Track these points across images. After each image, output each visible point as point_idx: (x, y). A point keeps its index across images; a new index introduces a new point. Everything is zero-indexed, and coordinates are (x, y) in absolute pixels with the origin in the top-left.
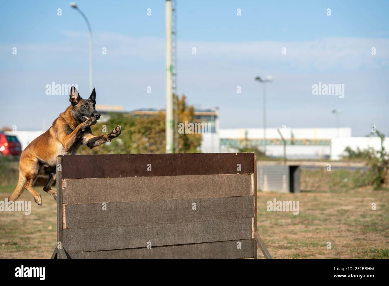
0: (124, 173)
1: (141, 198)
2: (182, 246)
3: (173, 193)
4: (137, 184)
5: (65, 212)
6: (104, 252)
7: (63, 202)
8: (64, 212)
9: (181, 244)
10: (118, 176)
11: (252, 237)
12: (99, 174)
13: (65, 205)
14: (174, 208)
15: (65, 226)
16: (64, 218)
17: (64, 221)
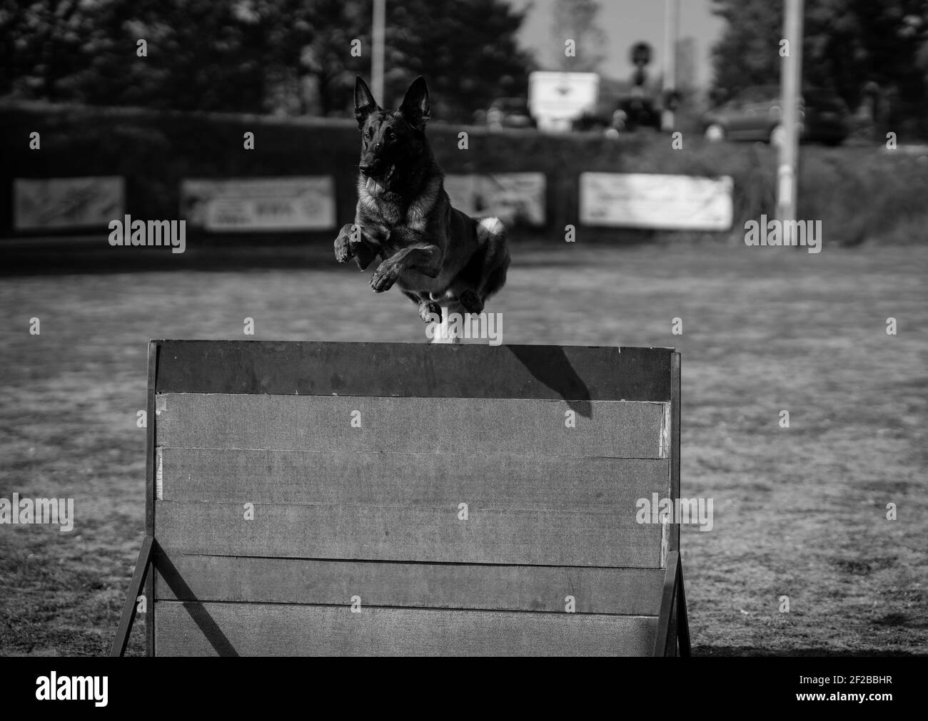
0: (306, 387)
1: (347, 445)
2: (455, 567)
3: (434, 437)
4: (338, 412)
5: (161, 465)
6: (253, 560)
7: (158, 443)
8: (159, 463)
9: (448, 561)
10: (290, 393)
11: (662, 565)
12: (244, 384)
13: (161, 448)
14: (434, 474)
15: (160, 495)
16: (160, 476)
17: (160, 484)
